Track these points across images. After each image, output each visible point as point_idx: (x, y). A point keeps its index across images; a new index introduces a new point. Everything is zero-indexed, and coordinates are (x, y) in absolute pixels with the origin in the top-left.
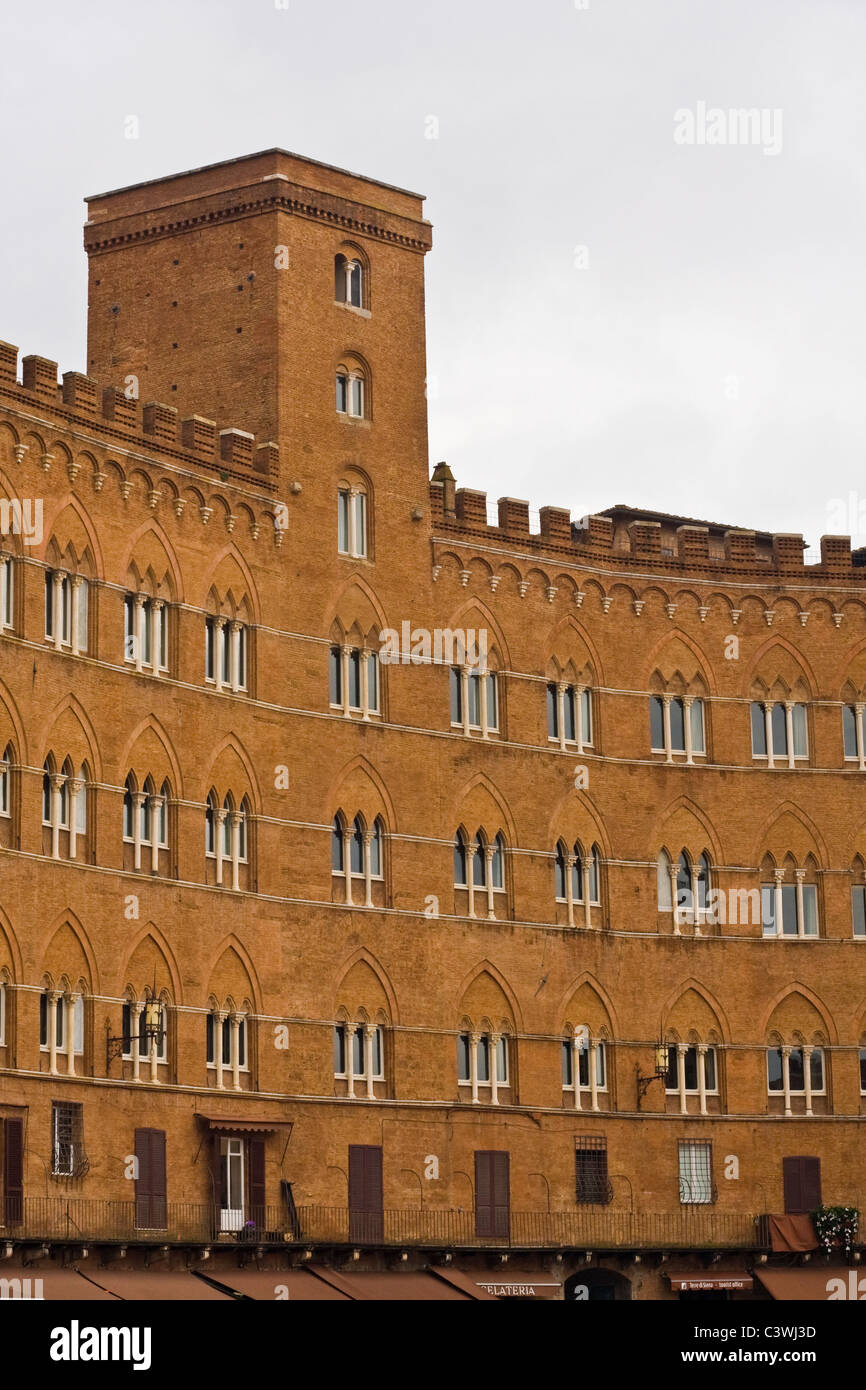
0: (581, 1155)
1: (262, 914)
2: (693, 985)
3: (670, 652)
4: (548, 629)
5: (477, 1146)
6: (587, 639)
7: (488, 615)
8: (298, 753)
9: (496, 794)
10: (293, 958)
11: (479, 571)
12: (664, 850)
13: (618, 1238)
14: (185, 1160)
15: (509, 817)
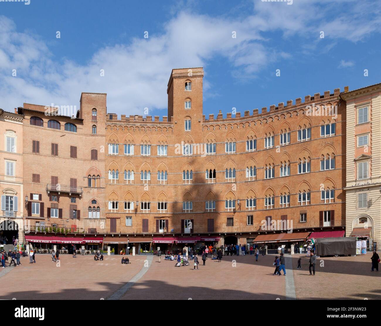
0: (228, 219)
1: (169, 187)
2: (251, 189)
3: (250, 133)
4: (226, 134)
5: (208, 218)
6: (234, 134)
7: (213, 134)
8: (176, 163)
9: (214, 163)
10: (175, 193)
11: (212, 127)
12: (247, 167)
13: (235, 231)
14: (152, 223)
15: (216, 166)
